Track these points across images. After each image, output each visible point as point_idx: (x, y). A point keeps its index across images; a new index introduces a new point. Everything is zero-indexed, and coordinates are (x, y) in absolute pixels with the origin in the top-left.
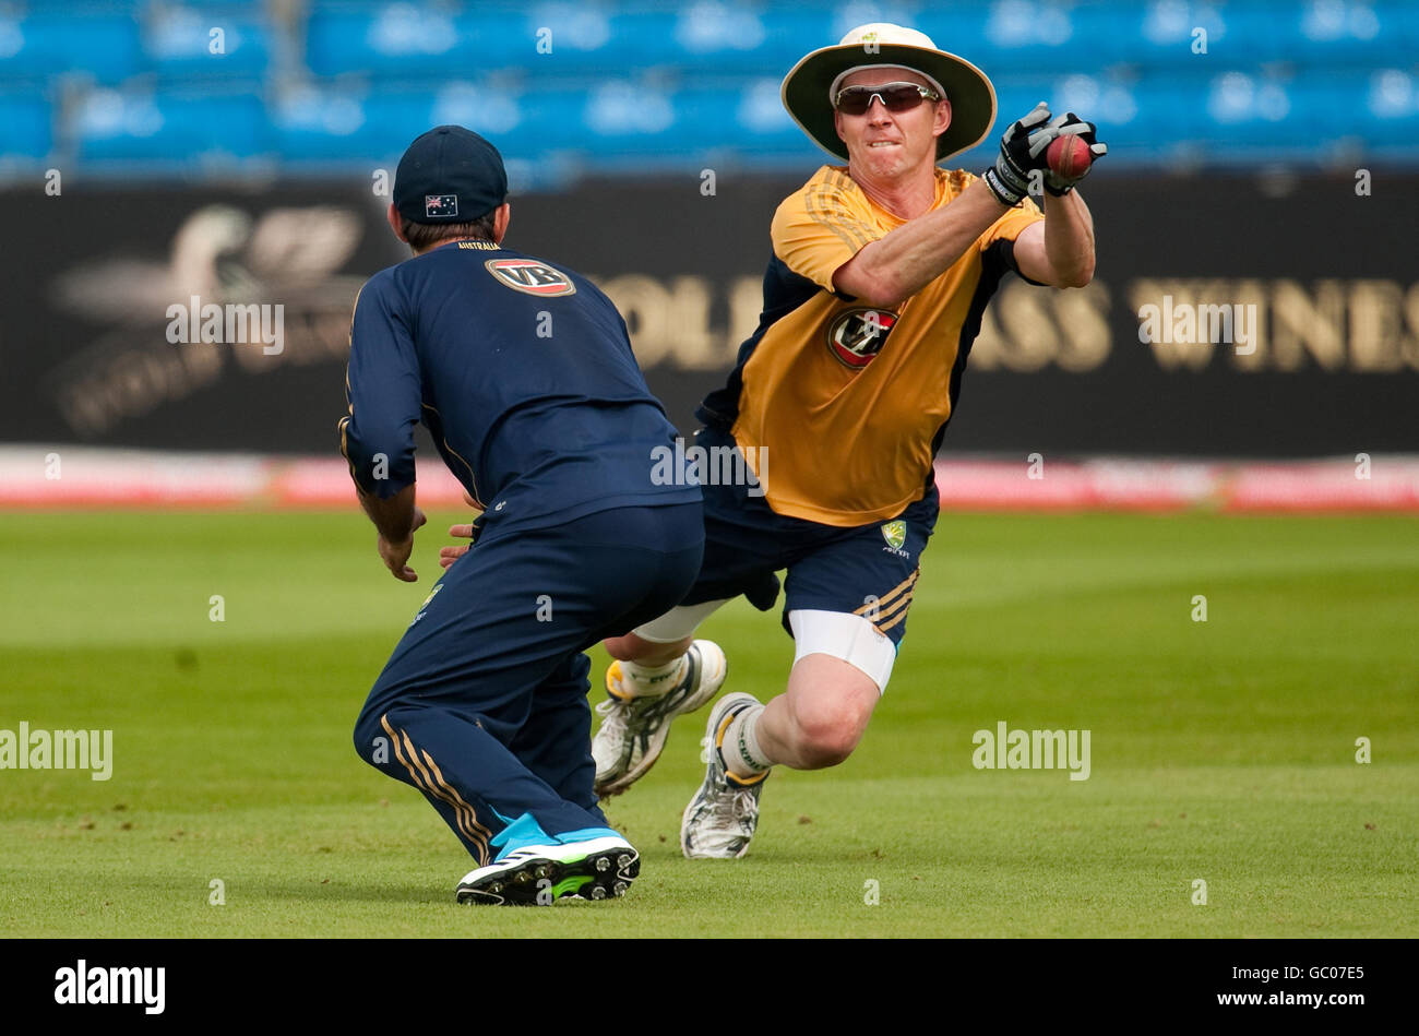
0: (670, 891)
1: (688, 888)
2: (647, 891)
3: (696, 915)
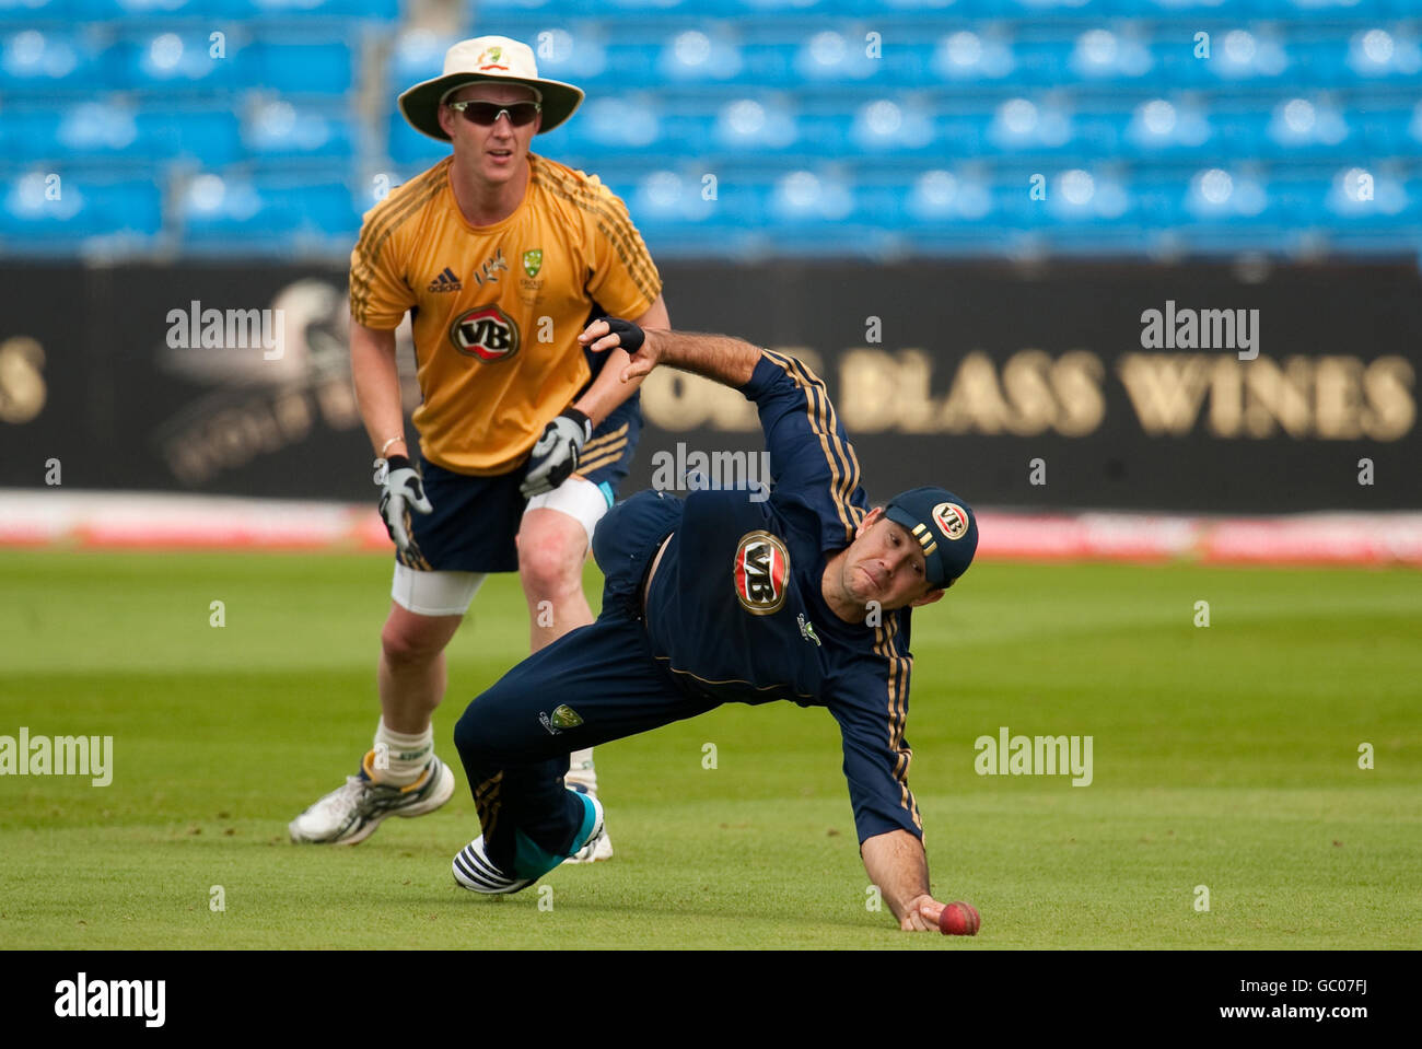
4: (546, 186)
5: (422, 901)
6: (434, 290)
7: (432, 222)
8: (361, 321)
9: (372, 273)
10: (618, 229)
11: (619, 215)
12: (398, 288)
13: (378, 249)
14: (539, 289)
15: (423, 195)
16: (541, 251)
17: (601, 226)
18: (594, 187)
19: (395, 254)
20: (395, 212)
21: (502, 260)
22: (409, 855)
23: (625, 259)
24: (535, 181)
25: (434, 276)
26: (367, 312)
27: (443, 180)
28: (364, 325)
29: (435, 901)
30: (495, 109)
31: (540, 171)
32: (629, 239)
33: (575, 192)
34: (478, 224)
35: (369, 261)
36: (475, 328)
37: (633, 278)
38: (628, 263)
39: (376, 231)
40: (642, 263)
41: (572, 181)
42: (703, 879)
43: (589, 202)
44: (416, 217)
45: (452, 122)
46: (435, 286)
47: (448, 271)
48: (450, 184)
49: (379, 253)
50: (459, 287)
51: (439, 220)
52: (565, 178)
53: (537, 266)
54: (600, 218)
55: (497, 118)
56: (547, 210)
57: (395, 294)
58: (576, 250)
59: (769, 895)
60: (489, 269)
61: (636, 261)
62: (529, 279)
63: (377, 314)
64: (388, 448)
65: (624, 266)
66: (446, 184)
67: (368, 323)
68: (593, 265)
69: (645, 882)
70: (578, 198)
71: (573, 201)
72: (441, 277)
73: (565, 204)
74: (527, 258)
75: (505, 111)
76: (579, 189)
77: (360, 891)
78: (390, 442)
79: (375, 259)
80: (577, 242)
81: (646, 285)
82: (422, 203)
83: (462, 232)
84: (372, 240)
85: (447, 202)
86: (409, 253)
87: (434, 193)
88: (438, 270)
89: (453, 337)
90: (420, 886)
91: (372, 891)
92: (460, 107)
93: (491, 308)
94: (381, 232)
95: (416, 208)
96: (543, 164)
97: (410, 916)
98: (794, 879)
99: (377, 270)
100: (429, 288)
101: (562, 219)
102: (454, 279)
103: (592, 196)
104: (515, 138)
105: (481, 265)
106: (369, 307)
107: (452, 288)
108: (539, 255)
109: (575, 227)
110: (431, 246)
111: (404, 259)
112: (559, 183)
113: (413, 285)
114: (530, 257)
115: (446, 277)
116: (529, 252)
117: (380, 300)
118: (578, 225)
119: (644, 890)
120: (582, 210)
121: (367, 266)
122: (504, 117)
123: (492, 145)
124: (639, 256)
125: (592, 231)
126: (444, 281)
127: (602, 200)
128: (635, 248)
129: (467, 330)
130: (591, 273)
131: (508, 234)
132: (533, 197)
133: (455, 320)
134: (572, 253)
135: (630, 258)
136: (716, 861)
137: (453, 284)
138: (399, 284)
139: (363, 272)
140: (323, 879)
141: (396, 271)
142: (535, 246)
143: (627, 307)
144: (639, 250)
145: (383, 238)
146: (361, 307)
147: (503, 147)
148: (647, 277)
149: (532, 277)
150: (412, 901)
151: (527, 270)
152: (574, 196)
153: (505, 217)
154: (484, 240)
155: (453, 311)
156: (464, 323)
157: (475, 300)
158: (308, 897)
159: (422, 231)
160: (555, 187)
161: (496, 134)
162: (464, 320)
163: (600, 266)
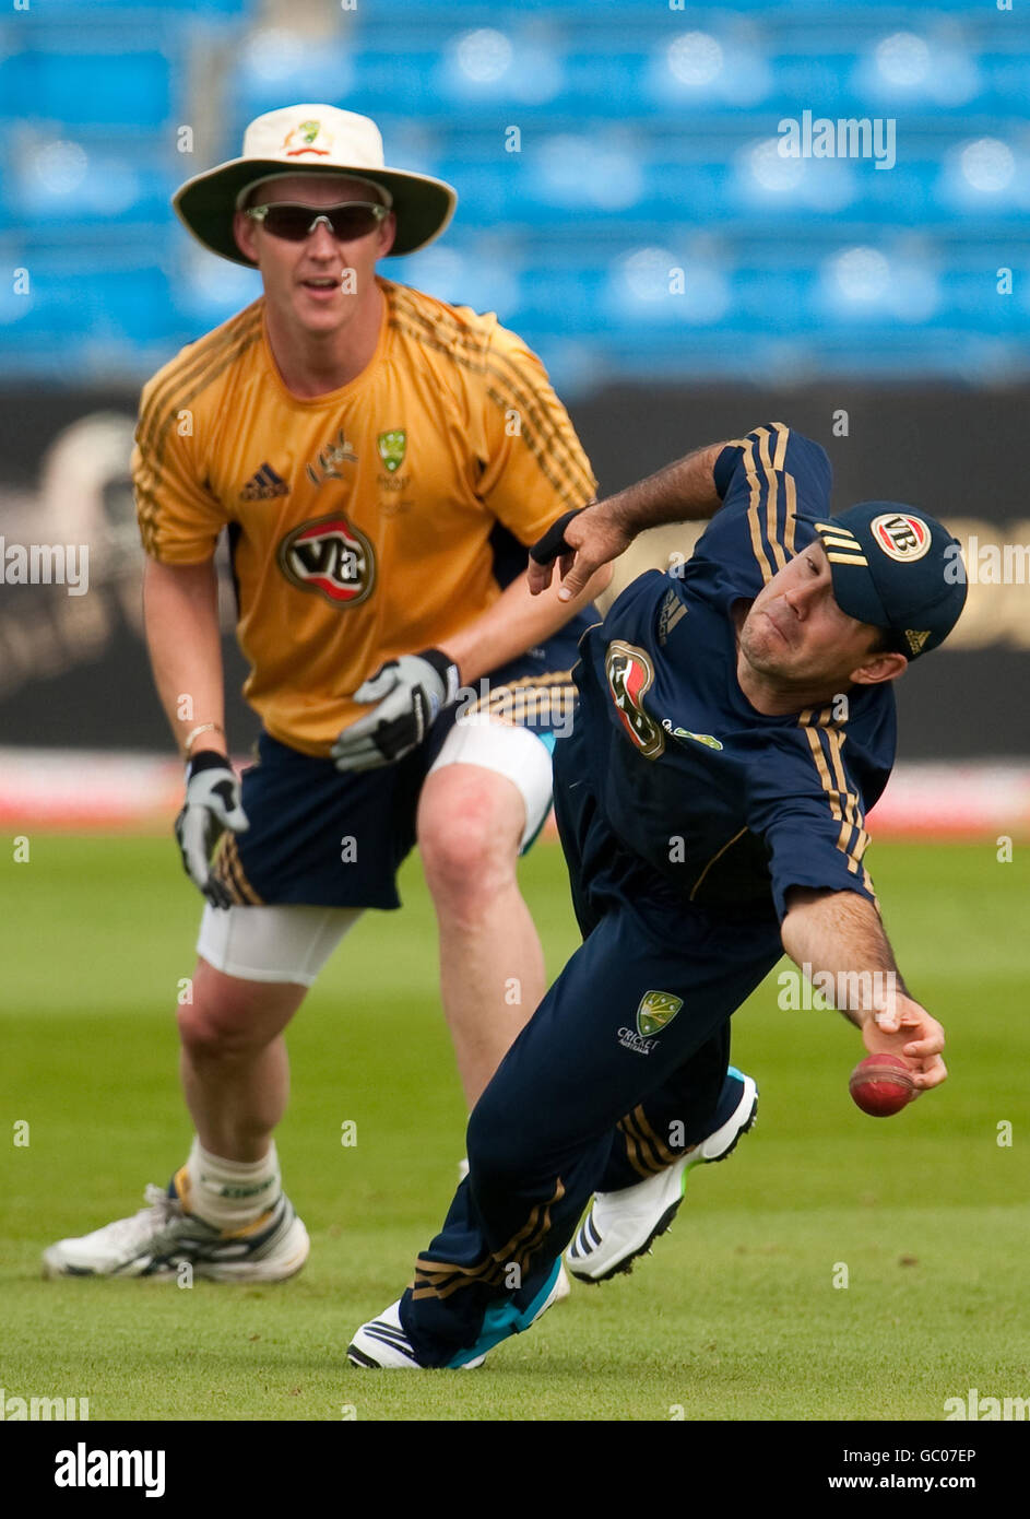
0: (726, 1355)
1: (748, 1351)
2: (693, 1354)
3: (761, 1389)
4: (410, 332)
5: (277, 1364)
6: (250, 497)
7: (240, 395)
8: (153, 553)
9: (158, 478)
10: (521, 398)
11: (523, 377)
12: (199, 499)
13: (162, 440)
14: (404, 488)
15: (226, 354)
16: (404, 432)
17: (492, 394)
18: (482, 333)
19: (188, 448)
20: (184, 382)
21: (347, 447)
22: (258, 1296)
23: (531, 445)
24: (394, 324)
25: (248, 475)
26: (159, 539)
27: (256, 328)
28: (157, 559)
29: (298, 1364)
30: (309, 216)
31: (400, 308)
32: (540, 415)
33: (454, 341)
34: (310, 394)
35: (152, 460)
36: (317, 550)
37: (546, 474)
38: (537, 451)
39: (157, 413)
40: (561, 451)
41: (450, 324)
42: (709, 1332)
43: (472, 357)
44: (216, 390)
45: (253, 239)
46: (251, 490)
47: (266, 468)
48: (264, 334)
49: (164, 446)
50: (286, 491)
51: (251, 389)
52: (440, 319)
53: (399, 455)
54: (490, 380)
55: (313, 227)
56: (411, 368)
57: (194, 508)
58: (455, 430)
59: (809, 1357)
60: (328, 461)
61: (550, 447)
62: (387, 475)
63: (173, 541)
64: (195, 740)
65: (531, 457)
66: (259, 335)
67: (163, 556)
68: (484, 454)
69: (621, 1337)
70: (458, 350)
71: (450, 356)
72: (258, 477)
73: (437, 360)
74: (383, 443)
75: (323, 218)
76: (460, 337)
77: (183, 1351)
78: (197, 731)
79: (160, 456)
80: (457, 418)
81: (568, 486)
82: (223, 366)
83: (284, 409)
84: (153, 426)
85: (261, 362)
86: (208, 442)
87: (242, 350)
88: (253, 468)
89: (282, 562)
90: (275, 1342)
91: (201, 1351)
92: (259, 216)
93: (337, 519)
94: (164, 415)
95: (214, 376)
96: (406, 298)
97: (259, 1389)
98: (848, 1330)
99: (164, 473)
100: (241, 496)
101: (434, 383)
102: (277, 480)
103: (477, 348)
104: (341, 257)
105: (316, 458)
106: (161, 532)
107: (276, 494)
108: (401, 438)
109: (454, 395)
110: (239, 431)
111: (202, 452)
112: (430, 327)
113: (219, 493)
114: (387, 442)
115: (267, 479)
116: (386, 434)
117: (174, 519)
118: (458, 392)
119: (618, 1350)
120: (462, 368)
121: (150, 469)
122: (322, 228)
123: (308, 270)
124: (556, 441)
125: (478, 403)
126: (263, 483)
127: (496, 353)
128: (548, 428)
129: (304, 553)
130: (482, 467)
131: (353, 409)
132: (391, 350)
133: (283, 540)
134: (449, 433)
135: (541, 443)
136: (729, 1304)
137: (277, 487)
138: (197, 490)
139: (145, 478)
140: (127, 1333)
141: (192, 470)
142: (394, 423)
143: (538, 519)
144: (558, 433)
145: (168, 423)
146: (151, 532)
147: (323, 274)
148: (568, 474)
149: (393, 472)
150: (263, 1363)
151: (386, 462)
152: (451, 348)
153: (346, 383)
154: (318, 418)
155: (279, 526)
156: (299, 542)
157: (310, 508)
158: (102, 1359)
159: (225, 409)
160: (424, 332)
161: (311, 254)
162: (300, 536)
163: (494, 455)
